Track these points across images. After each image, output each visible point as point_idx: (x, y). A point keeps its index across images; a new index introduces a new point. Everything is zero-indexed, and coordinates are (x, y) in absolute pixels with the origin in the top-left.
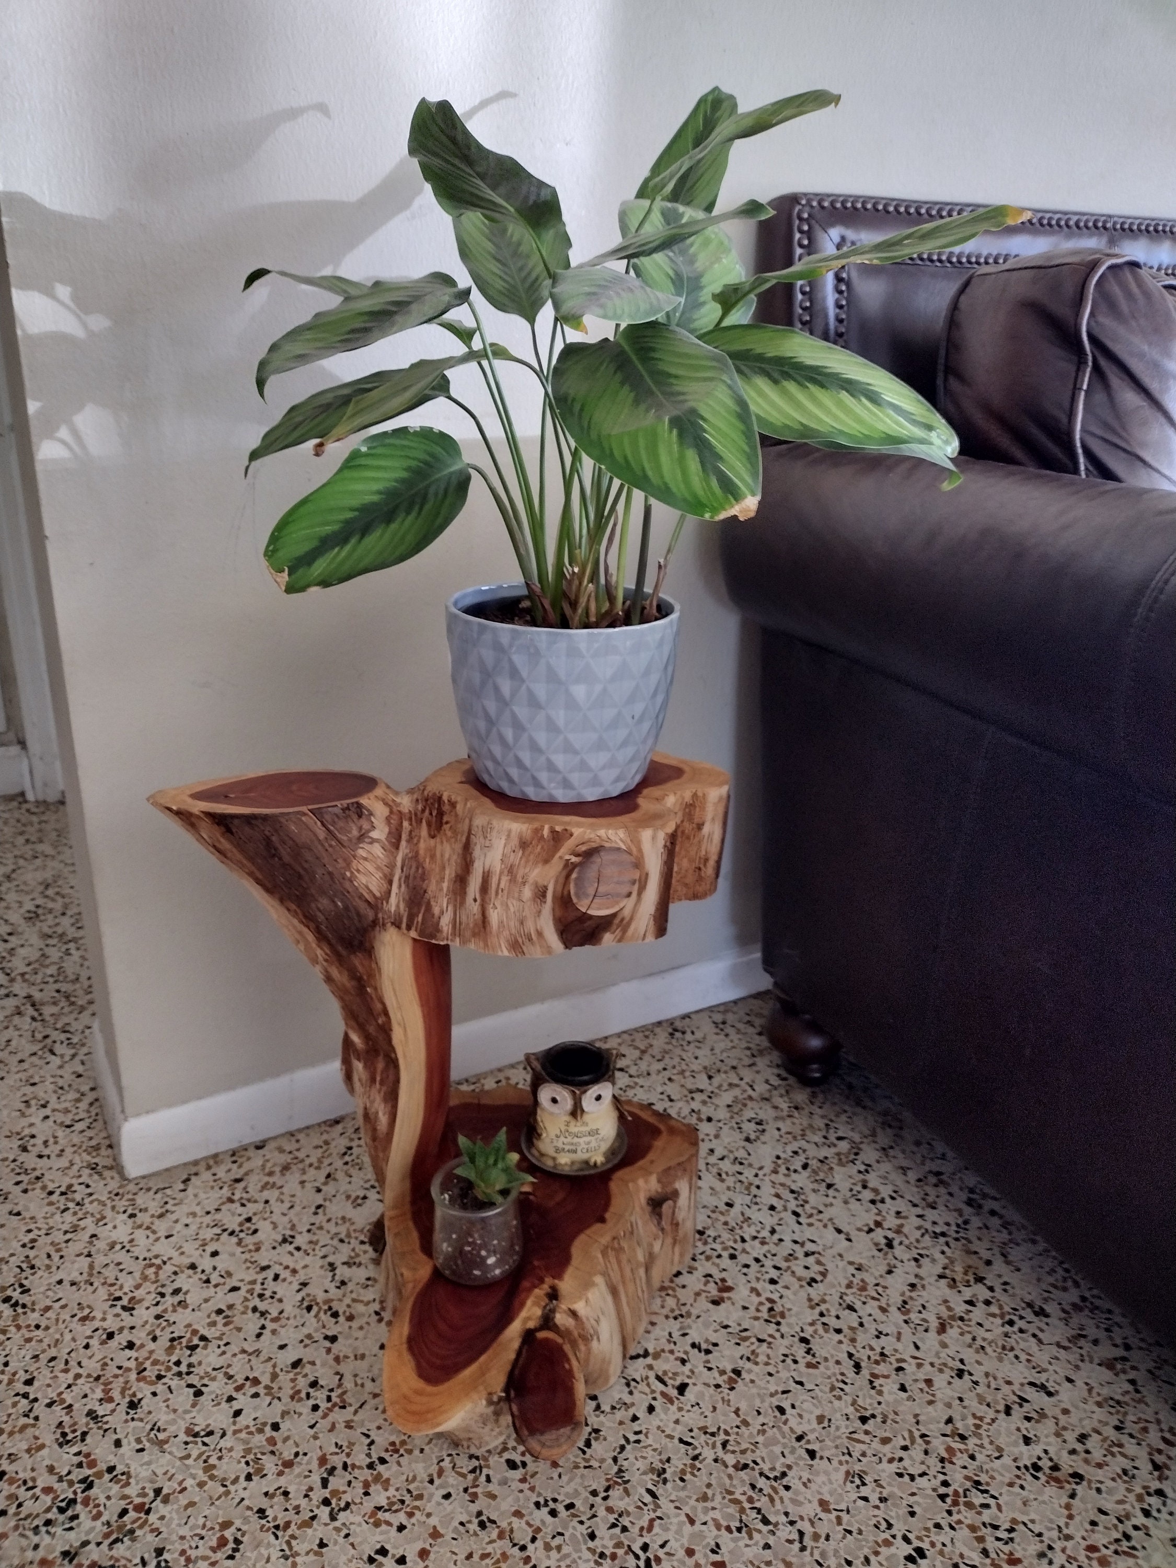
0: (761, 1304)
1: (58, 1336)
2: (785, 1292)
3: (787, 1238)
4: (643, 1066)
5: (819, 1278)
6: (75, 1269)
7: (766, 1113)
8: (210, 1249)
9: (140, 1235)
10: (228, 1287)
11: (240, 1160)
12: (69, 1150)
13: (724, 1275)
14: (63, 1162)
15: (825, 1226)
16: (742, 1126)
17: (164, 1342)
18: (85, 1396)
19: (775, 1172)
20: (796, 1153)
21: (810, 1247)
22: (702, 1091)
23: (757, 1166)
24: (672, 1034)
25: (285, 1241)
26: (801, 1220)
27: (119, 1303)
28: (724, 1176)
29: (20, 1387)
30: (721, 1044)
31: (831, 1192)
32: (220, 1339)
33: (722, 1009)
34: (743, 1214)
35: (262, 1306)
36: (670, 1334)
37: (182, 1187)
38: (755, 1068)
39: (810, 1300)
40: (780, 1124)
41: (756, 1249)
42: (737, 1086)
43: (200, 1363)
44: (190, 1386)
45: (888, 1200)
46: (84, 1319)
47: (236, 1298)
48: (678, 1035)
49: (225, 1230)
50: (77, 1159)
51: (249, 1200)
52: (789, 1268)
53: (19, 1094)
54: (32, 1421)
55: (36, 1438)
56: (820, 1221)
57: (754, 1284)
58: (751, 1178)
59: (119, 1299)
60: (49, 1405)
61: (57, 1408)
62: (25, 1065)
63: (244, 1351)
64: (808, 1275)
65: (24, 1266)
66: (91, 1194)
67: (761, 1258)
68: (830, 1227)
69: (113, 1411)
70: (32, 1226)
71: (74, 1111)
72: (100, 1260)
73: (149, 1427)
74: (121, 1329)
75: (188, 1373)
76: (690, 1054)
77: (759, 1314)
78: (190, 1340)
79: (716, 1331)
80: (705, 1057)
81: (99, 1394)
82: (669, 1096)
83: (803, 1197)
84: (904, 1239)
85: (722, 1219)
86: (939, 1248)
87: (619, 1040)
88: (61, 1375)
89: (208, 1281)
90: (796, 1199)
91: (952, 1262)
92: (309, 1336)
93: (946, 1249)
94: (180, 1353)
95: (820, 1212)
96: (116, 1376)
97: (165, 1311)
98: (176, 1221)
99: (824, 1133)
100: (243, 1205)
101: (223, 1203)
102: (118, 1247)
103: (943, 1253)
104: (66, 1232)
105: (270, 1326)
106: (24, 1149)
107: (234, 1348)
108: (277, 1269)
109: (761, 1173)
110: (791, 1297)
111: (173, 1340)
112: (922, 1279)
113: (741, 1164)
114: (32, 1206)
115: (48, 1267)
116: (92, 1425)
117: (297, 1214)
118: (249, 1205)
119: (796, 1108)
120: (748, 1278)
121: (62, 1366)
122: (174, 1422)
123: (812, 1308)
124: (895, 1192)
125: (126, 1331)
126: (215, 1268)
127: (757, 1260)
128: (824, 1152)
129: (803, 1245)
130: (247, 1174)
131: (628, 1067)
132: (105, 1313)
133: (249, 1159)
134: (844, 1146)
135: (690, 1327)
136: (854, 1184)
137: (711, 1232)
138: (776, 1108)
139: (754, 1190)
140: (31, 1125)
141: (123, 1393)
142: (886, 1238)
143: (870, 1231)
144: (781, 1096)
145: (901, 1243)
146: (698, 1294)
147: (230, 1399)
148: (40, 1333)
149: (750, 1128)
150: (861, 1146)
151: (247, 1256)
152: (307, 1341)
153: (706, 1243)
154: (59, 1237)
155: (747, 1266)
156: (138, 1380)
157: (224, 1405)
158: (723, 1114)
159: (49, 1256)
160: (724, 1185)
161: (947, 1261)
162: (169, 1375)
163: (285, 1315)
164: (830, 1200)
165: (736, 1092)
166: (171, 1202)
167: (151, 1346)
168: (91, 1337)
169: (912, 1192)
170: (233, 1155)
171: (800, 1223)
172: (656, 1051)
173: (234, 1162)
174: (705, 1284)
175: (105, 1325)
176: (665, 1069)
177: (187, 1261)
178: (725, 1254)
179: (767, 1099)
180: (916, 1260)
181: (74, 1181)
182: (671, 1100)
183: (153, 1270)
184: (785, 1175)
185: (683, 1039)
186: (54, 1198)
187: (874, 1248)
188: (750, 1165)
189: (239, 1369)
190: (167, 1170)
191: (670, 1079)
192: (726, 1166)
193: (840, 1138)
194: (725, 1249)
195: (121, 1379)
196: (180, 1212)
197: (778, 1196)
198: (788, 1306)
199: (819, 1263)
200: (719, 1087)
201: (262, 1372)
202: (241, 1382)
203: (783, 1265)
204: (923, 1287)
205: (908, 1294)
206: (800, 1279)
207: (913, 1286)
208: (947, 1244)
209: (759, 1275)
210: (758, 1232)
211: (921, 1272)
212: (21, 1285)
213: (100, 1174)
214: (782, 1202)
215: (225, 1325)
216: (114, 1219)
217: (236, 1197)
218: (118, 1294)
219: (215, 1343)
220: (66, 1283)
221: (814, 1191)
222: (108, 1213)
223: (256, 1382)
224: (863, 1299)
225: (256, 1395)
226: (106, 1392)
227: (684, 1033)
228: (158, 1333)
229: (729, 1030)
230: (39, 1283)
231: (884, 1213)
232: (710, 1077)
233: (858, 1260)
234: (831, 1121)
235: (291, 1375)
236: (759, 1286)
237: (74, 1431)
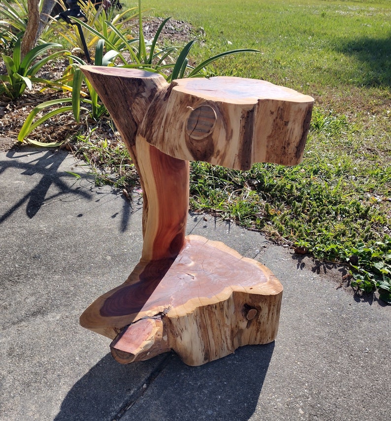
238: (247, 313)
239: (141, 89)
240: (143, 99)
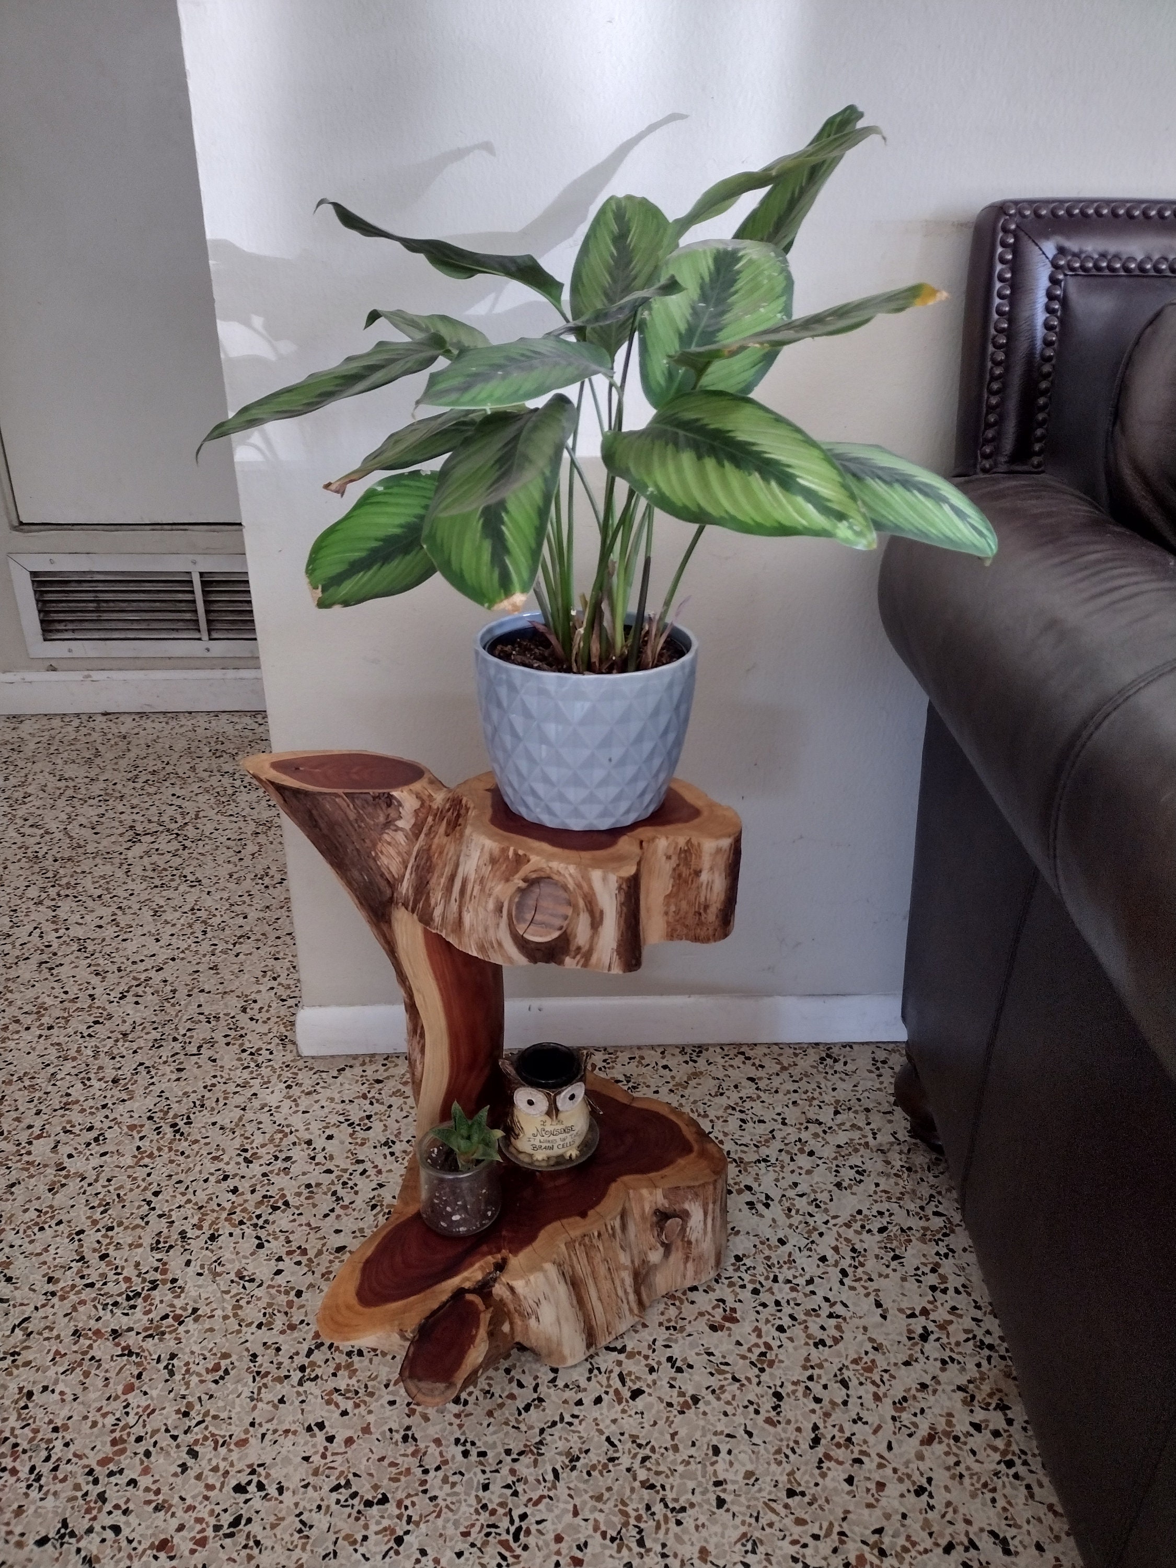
0: (757, 1345)
1: (191, 1166)
2: (786, 1342)
3: (821, 1293)
4: (776, 1081)
5: (829, 1342)
6: (228, 1117)
7: (874, 1164)
8: (328, 1132)
9: (288, 1103)
10: (325, 1168)
11: (389, 1065)
12: (274, 1019)
13: (737, 1305)
14: (264, 1029)
15: (867, 1295)
16: (842, 1170)
17: (258, 1196)
18: (186, 1218)
19: (848, 1225)
20: (881, 1213)
21: (839, 1309)
22: (820, 1123)
23: (832, 1213)
24: (823, 1059)
25: (386, 1144)
26: (845, 1280)
27: (244, 1154)
28: (793, 1212)
29: (149, 1195)
30: (868, 1081)
31: (894, 1264)
32: (297, 1208)
33: (890, 1047)
34: (790, 1254)
35: (341, 1192)
36: (655, 1340)
37: (335, 1074)
38: (889, 1117)
39: (807, 1359)
40: (882, 1181)
41: (782, 1292)
42: (860, 1129)
43: (274, 1222)
44: (258, 1238)
45: (951, 1292)
46: (215, 1158)
47: (326, 1179)
48: (829, 1061)
49: (347, 1120)
50: (275, 1030)
51: (378, 1101)
52: (805, 1321)
53: (263, 964)
54: (143, 1224)
55: (140, 1238)
56: (866, 1288)
57: (761, 1325)
58: (819, 1223)
59: (246, 1151)
60: (160, 1216)
61: (163, 1220)
62: (279, 942)
63: (309, 1225)
64: (820, 1335)
65: (198, 1103)
66: (270, 1060)
67: (783, 1303)
68: (872, 1298)
69: (198, 1237)
70: (218, 1074)
71: (293, 988)
72: (249, 1115)
73: (214, 1258)
74: (235, 1175)
75: (262, 1227)
76: (829, 1084)
77: (749, 1355)
78: (276, 1202)
79: (698, 1354)
80: (844, 1091)
81: (195, 1221)
82: (784, 1119)
83: (862, 1259)
84: (944, 1337)
85: (767, 1252)
86: (977, 1359)
87: (767, 1051)
88: (179, 1196)
89: (313, 1158)
90: (853, 1258)
91: (983, 1379)
92: (361, 1230)
93: (984, 1363)
94: (265, 1210)
95: (871, 1280)
96: (213, 1211)
97: (271, 1172)
98: (317, 1102)
99: (924, 1203)
100: (372, 1103)
101: (358, 1097)
102: (267, 1109)
103: (979, 1365)
104: (238, 1085)
105: (338, 1211)
106: (244, 1010)
107: (302, 1219)
108: (368, 1165)
109: (832, 1222)
110: (791, 1350)
111: (265, 1197)
112: (938, 1383)
113: (818, 1206)
114: (226, 1057)
115: (213, 1109)
116: (179, 1242)
117: (406, 1125)
118: (376, 1104)
119: (909, 1169)
120: (759, 1317)
121: (183, 1190)
122: (232, 1261)
123: (805, 1368)
124: (964, 1286)
125: (237, 1178)
126: (324, 1149)
127: (777, 1303)
128: (914, 1223)
129: (833, 1305)
130: (388, 1078)
131: (761, 1079)
132: (231, 1158)
133: (396, 1065)
134: (937, 1223)
135: (676, 1341)
136: (925, 1265)
137: (748, 1262)
138: (888, 1163)
139: (815, 1236)
140: (259, 991)
141: (211, 1225)
142: (925, 1328)
143: (913, 1315)
144: (901, 1153)
145: (938, 1340)
146: (701, 1314)
147: (280, 1259)
148: (182, 1158)
149: (847, 1174)
150: (957, 1229)
151: (352, 1147)
152: (358, 1234)
153: (737, 1270)
154: (231, 1087)
155: (764, 1305)
156: (226, 1220)
157: (273, 1262)
158: (828, 1152)
159: (218, 1100)
160: (788, 1222)
161: (978, 1376)
162: (248, 1223)
163: (353, 1206)
164: (889, 1271)
165: (856, 1135)
166: (322, 1084)
167: (248, 1196)
168: (212, 1174)
169: (981, 1293)
170: (386, 1059)
171: (842, 1283)
172: (796, 1072)
173: (384, 1065)
174: (713, 1308)
175: (226, 1168)
176: (795, 1091)
177: (307, 1137)
178: (750, 1287)
179: (883, 1151)
180: (944, 1362)
181: (264, 1046)
182: (784, 1123)
183: (280, 1135)
184: (856, 1232)
185: (832, 1067)
186: (245, 1055)
187: (905, 1334)
188: (826, 1210)
189: (297, 1239)
190: (332, 1056)
191: (794, 1103)
192: (802, 1204)
193: (936, 1214)
194: (751, 1282)
195: (215, 1215)
196: (324, 1094)
197: (836, 1249)
198: (780, 1357)
199: (838, 1328)
200: (839, 1125)
201: (312, 1247)
202: (294, 1248)
203: (801, 1317)
204: (935, 1391)
205: (913, 1392)
206: (809, 1336)
207: (924, 1386)
208: (989, 1359)
209: (771, 1318)
210: (795, 1277)
211: (943, 1377)
212: (188, 1118)
213: (284, 1046)
214: (837, 1257)
215: (307, 1198)
216: (276, 1085)
217: (369, 1096)
218: (247, 1147)
219: (293, 1210)
220: (218, 1126)
221: (877, 1257)
222: (274, 1079)
223: (304, 1252)
224: (862, 1380)
225: (298, 1263)
226: (201, 1220)
227: (836, 1061)
228: (258, 1188)
229: (886, 1071)
230: (201, 1119)
231: (938, 1304)
232: (837, 1113)
233: (880, 1339)
234: (939, 1193)
235: (332, 1257)
236: (764, 1328)
237: (165, 1242)
238: (662, 1229)
239: (393, 814)
240: (400, 833)
